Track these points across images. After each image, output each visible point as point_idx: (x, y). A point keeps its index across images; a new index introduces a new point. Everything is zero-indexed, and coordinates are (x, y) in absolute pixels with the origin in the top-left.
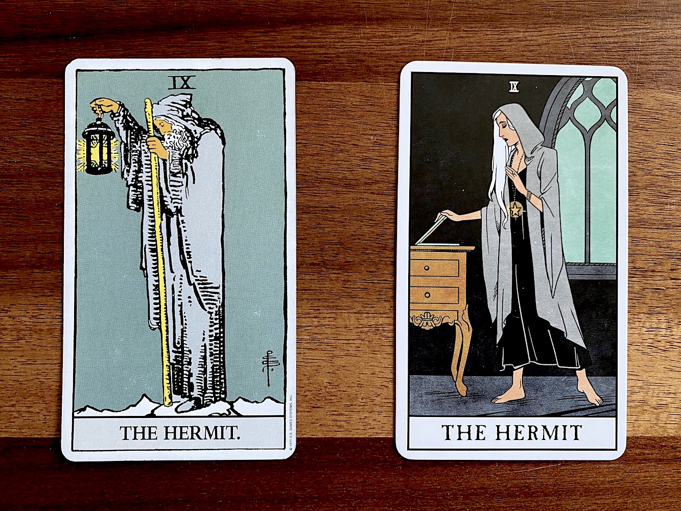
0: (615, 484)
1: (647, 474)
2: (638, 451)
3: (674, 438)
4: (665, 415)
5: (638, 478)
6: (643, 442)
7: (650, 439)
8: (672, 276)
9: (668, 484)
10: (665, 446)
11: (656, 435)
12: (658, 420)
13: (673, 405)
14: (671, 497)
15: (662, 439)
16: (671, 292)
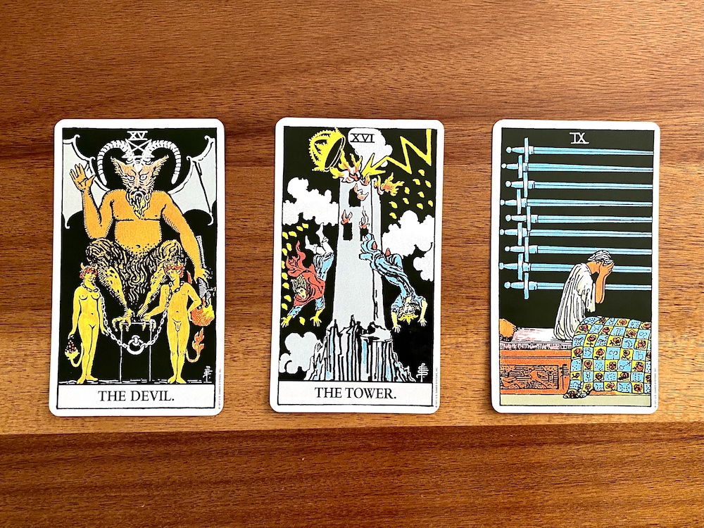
0: (636, 458)
1: (661, 450)
2: (653, 433)
3: (680, 423)
4: (673, 406)
5: (654, 453)
6: (657, 426)
7: (662, 424)
8: (676, 302)
9: (677, 458)
10: (673, 429)
11: (666, 421)
12: (667, 410)
13: (678, 399)
14: (679, 467)
15: (671, 424)
16: (674, 314)
